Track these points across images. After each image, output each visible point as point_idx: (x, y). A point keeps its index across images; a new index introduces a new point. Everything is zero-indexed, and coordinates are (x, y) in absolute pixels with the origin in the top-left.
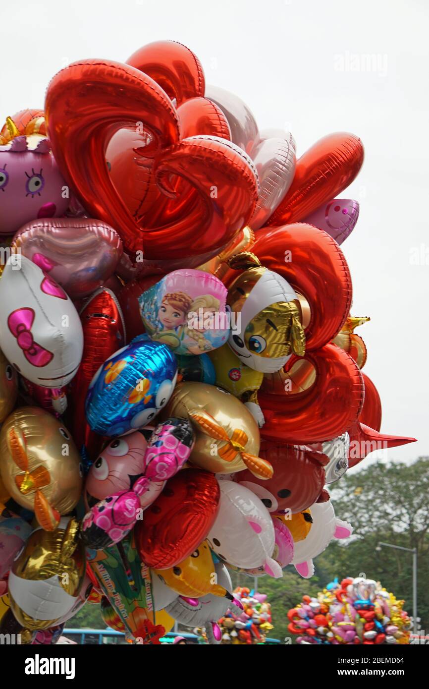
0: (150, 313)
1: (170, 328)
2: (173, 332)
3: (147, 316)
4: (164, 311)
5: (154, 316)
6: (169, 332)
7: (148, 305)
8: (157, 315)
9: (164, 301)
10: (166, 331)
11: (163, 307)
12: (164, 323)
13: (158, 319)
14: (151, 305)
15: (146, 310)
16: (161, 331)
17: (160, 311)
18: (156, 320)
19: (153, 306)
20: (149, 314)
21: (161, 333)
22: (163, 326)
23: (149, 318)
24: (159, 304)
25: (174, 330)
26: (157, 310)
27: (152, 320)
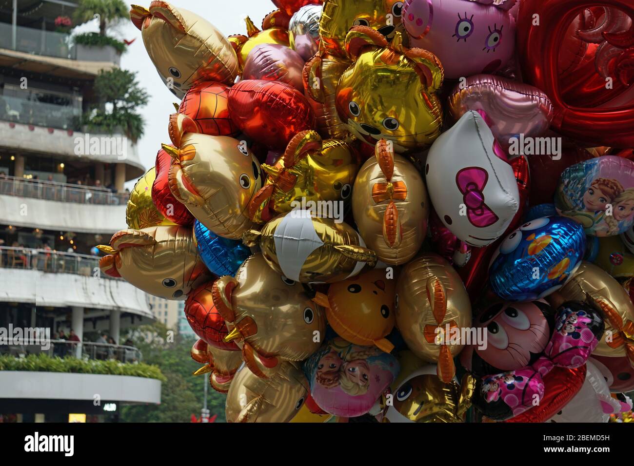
0: (575, 192)
1: (590, 210)
2: (592, 215)
3: (569, 193)
4: (592, 194)
5: (578, 195)
6: (588, 213)
7: (575, 183)
8: (581, 196)
9: (594, 184)
10: (584, 212)
11: (590, 189)
12: (586, 204)
13: (581, 199)
14: (578, 184)
15: (570, 187)
16: (579, 210)
17: (587, 193)
18: (579, 199)
19: (580, 186)
20: (573, 192)
21: (578, 212)
22: (583, 205)
23: (572, 196)
24: (587, 186)
25: (594, 213)
26: (583, 190)
27: (574, 198)
